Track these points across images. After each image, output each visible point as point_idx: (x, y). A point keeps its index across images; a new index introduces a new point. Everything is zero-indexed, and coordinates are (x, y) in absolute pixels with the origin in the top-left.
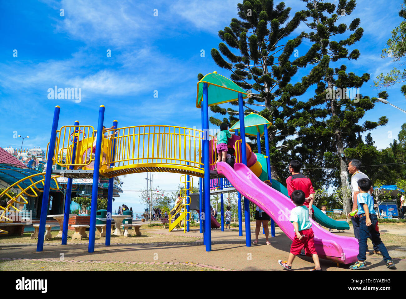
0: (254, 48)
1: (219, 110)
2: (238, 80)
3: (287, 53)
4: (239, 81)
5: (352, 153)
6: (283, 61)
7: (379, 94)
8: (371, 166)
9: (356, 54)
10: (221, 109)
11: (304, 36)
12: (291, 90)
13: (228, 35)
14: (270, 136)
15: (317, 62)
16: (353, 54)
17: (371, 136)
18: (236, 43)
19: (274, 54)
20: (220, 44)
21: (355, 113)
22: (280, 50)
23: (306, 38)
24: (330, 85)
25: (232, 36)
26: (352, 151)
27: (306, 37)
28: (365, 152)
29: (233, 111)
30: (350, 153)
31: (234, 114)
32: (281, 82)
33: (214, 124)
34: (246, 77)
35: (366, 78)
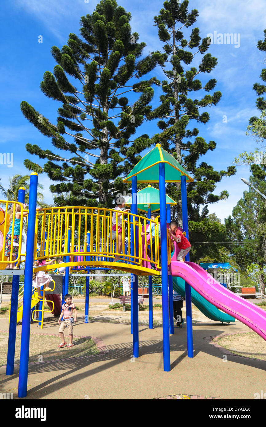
0: (105, 86)
1: (39, 151)
2: (67, 117)
3: (144, 102)
4: (69, 119)
5: (197, 227)
6: (137, 110)
7: (229, 168)
8: (213, 243)
9: (206, 118)
10: (41, 151)
11: (155, 83)
12: (140, 146)
13: (67, 57)
14: (103, 194)
15: (166, 118)
16: (204, 118)
17: (208, 208)
18: (76, 70)
19: (118, 95)
20: (56, 67)
21: (207, 185)
22: (125, 92)
23: (157, 86)
24: (178, 147)
25: (72, 60)
26: (197, 226)
27: (157, 84)
28: (210, 228)
29: (54, 155)
30: (194, 228)
31: (54, 159)
32: (124, 132)
33: (30, 170)
34: (78, 116)
35: (213, 146)
